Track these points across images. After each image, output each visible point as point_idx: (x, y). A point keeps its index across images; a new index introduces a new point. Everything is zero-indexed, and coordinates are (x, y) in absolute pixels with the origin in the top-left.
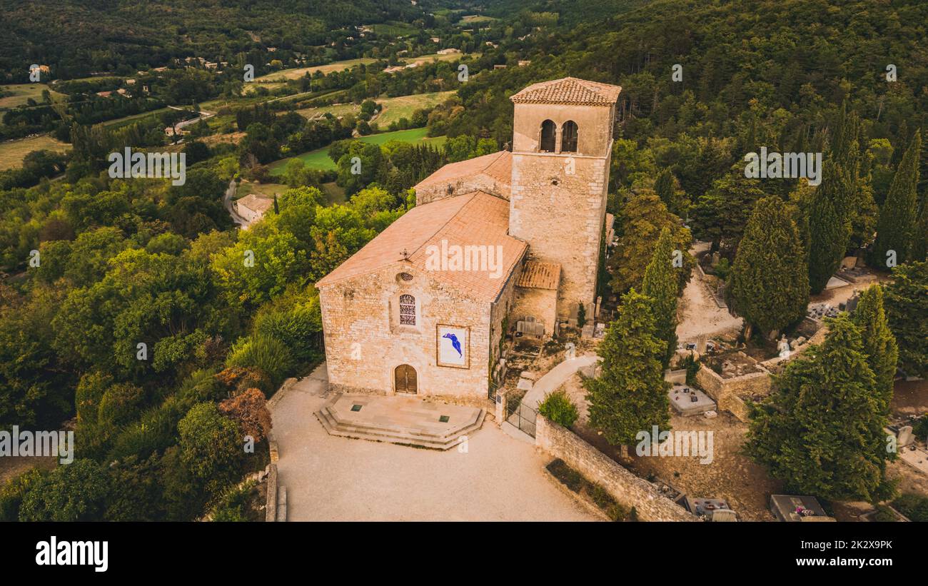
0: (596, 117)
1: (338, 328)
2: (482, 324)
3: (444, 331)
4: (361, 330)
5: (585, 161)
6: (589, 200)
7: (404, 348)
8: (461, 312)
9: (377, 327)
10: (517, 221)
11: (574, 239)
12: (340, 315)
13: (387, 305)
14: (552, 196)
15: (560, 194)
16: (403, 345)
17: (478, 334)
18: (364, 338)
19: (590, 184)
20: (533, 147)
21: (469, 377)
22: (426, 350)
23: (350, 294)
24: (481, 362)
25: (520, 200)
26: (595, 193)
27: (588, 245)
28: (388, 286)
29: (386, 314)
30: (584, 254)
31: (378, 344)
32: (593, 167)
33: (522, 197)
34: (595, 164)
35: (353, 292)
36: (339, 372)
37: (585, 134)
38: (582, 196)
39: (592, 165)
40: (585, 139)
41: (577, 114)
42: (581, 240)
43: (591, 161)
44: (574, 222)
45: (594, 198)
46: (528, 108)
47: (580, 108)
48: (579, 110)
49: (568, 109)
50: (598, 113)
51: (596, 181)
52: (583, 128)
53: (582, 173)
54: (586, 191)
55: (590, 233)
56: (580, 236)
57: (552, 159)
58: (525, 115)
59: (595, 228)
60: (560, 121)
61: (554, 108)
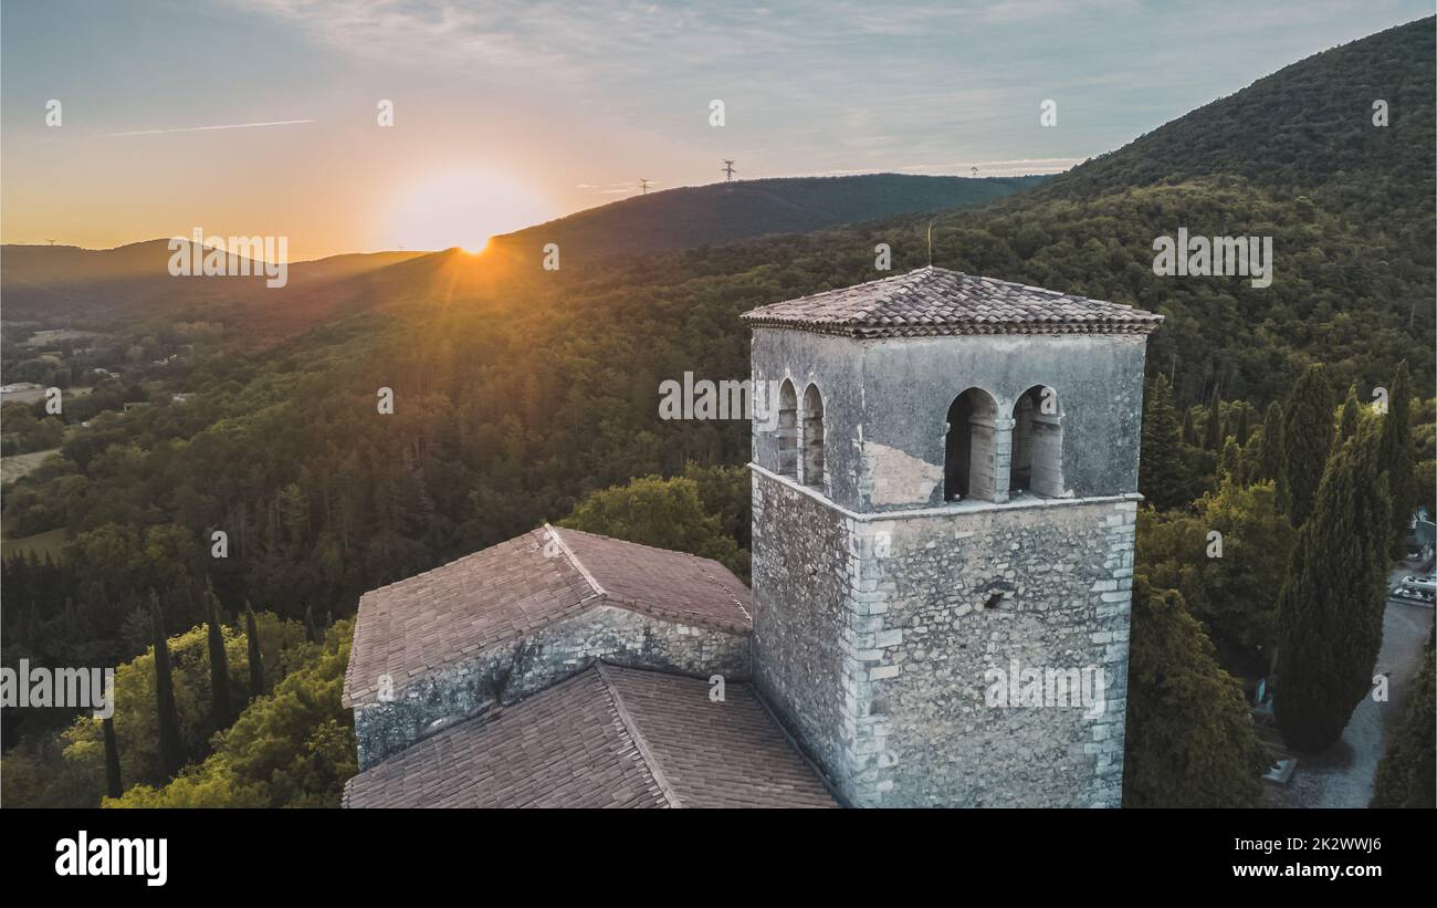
0: (1110, 369)
5: (1080, 513)
6: (1096, 638)
10: (884, 762)
14: (991, 647)
15: (1015, 636)
19: (1097, 587)
20: (926, 489)
25: (889, 682)
26: (1112, 612)
27: (1098, 783)
32: (1107, 530)
33: (893, 671)
37: (1081, 428)
38: (1077, 629)
39: (1102, 525)
40: (1082, 444)
41: (1058, 363)
42: (1076, 776)
43: (1096, 512)
44: (1056, 720)
45: (1110, 629)
46: (910, 355)
47: (1067, 342)
48: (1064, 349)
49: (1031, 348)
50: (1115, 355)
51: (1116, 574)
52: (1075, 408)
53: (1075, 555)
54: (1086, 612)
55: (1101, 742)
56: (1074, 761)
57: (988, 522)
58: (899, 378)
59: (1113, 724)
60: (1006, 394)
61: (991, 349)
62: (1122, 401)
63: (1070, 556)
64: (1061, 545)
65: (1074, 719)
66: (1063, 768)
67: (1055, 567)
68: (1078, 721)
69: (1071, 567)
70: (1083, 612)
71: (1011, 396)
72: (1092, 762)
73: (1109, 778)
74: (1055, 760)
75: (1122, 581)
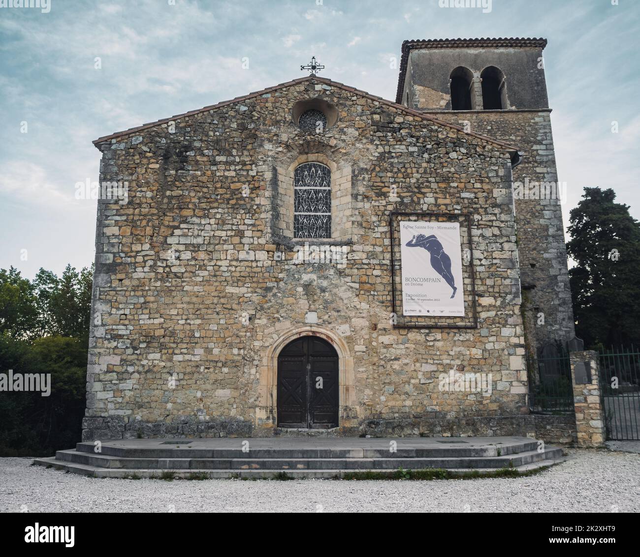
0: (525, 60)
1: (137, 247)
2: (495, 205)
3: (409, 230)
4: (195, 248)
5: (520, 116)
6: (538, 170)
7: (307, 286)
8: (447, 179)
9: (241, 234)
11: (526, 232)
12: (145, 211)
13: (268, 175)
16: (306, 278)
17: (488, 233)
18: (203, 267)
19: (535, 147)
20: (443, 103)
21: (477, 352)
22: (365, 288)
23: (180, 154)
24: (504, 305)
26: (545, 159)
27: (550, 239)
28: (274, 130)
29: (263, 200)
30: (546, 255)
31: (238, 281)
32: (536, 123)
34: (537, 119)
35: (188, 148)
36: (123, 376)
37: (515, 82)
38: (527, 165)
39: (532, 121)
40: (516, 88)
41: (499, 58)
42: (537, 234)
43: (529, 116)
44: (521, 206)
45: (545, 167)
46: (430, 54)
47: (502, 50)
48: (502, 53)
49: (485, 52)
50: (527, 55)
51: (544, 142)
52: (510, 75)
53: (521, 133)
54: (531, 158)
55: (549, 219)
56: (535, 227)
57: (474, 117)
58: (427, 63)
59: (555, 211)
60: (477, 68)
61: (467, 53)
62: (534, 72)
63: (517, 133)
64: (513, 129)
65: (532, 206)
66: (529, 230)
67: (511, 137)
68: (534, 207)
69: (519, 138)
70: (529, 158)
71: (479, 70)
72: (546, 228)
73: (557, 238)
74: (524, 225)
75: (548, 146)
